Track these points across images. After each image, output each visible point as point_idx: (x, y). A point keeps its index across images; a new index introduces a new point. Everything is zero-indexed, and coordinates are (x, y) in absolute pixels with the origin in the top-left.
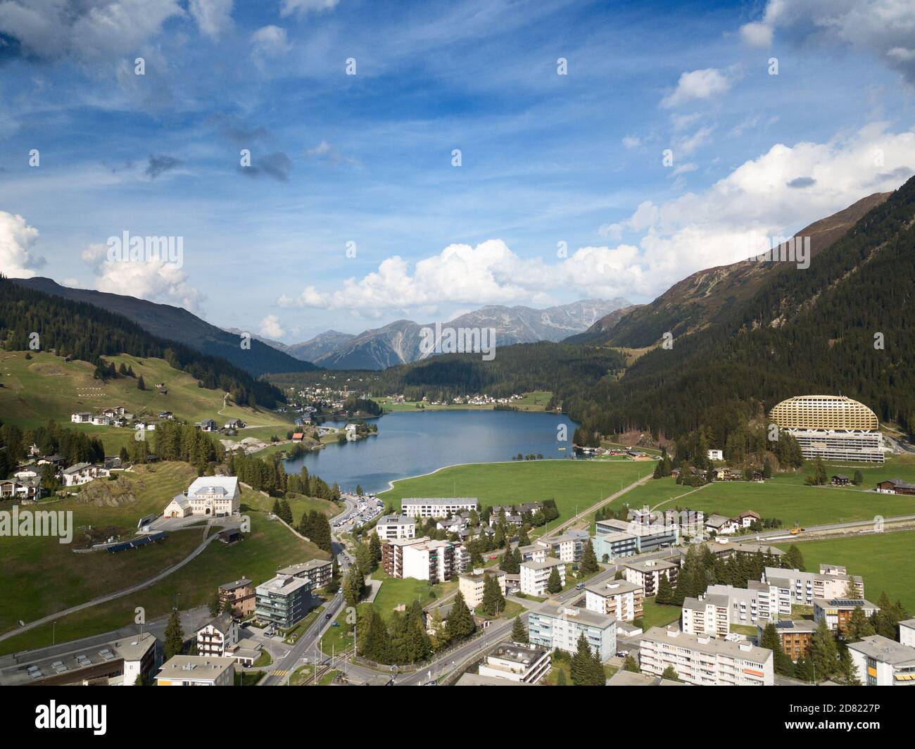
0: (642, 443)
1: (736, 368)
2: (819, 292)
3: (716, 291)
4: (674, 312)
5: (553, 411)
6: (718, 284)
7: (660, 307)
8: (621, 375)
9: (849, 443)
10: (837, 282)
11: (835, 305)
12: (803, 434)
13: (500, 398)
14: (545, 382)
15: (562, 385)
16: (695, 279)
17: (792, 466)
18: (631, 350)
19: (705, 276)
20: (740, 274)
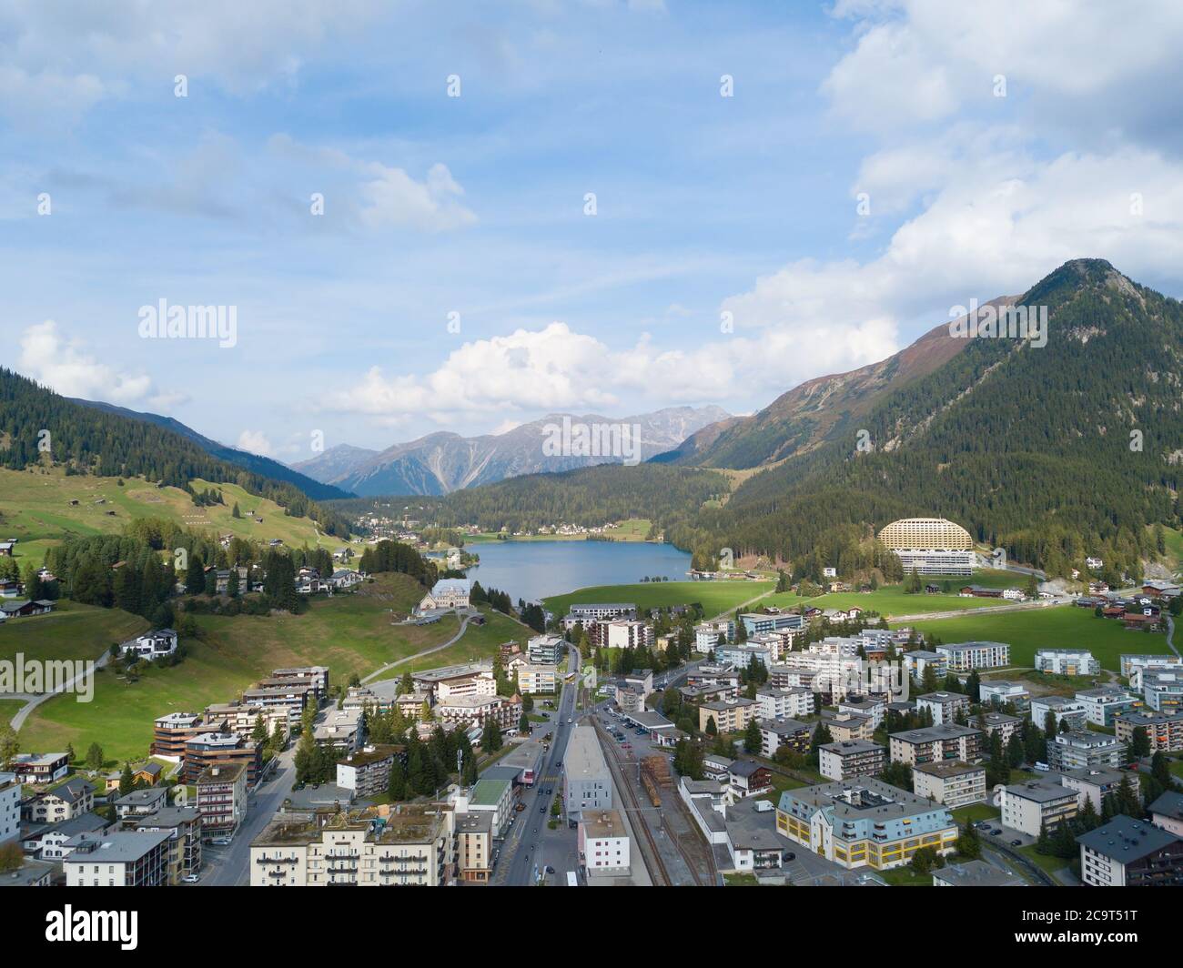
0: (759, 566)
1: (848, 493)
2: (934, 414)
3: (829, 404)
4: (782, 428)
5: (654, 541)
6: (831, 395)
7: (766, 421)
8: (725, 500)
9: (946, 559)
10: (951, 403)
11: (946, 428)
12: (907, 553)
13: (592, 526)
14: (640, 508)
15: (661, 512)
16: (805, 389)
17: (895, 580)
18: (735, 472)
19: (817, 385)
20: (855, 385)
